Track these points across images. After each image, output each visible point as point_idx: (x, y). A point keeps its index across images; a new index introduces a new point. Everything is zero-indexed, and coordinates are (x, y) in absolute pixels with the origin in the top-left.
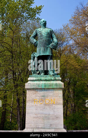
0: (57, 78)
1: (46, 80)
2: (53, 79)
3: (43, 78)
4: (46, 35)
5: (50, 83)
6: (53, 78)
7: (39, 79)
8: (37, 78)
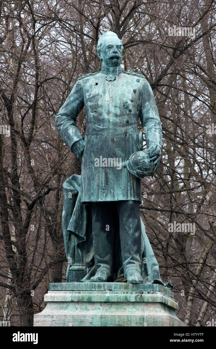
0: (147, 296)
1: (108, 302)
2: (132, 297)
3: (96, 295)
4: (116, 115)
5: (119, 317)
6: (134, 295)
7: (83, 298)
8: (76, 295)
